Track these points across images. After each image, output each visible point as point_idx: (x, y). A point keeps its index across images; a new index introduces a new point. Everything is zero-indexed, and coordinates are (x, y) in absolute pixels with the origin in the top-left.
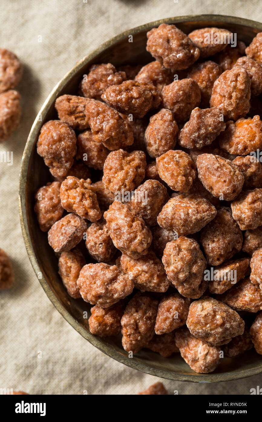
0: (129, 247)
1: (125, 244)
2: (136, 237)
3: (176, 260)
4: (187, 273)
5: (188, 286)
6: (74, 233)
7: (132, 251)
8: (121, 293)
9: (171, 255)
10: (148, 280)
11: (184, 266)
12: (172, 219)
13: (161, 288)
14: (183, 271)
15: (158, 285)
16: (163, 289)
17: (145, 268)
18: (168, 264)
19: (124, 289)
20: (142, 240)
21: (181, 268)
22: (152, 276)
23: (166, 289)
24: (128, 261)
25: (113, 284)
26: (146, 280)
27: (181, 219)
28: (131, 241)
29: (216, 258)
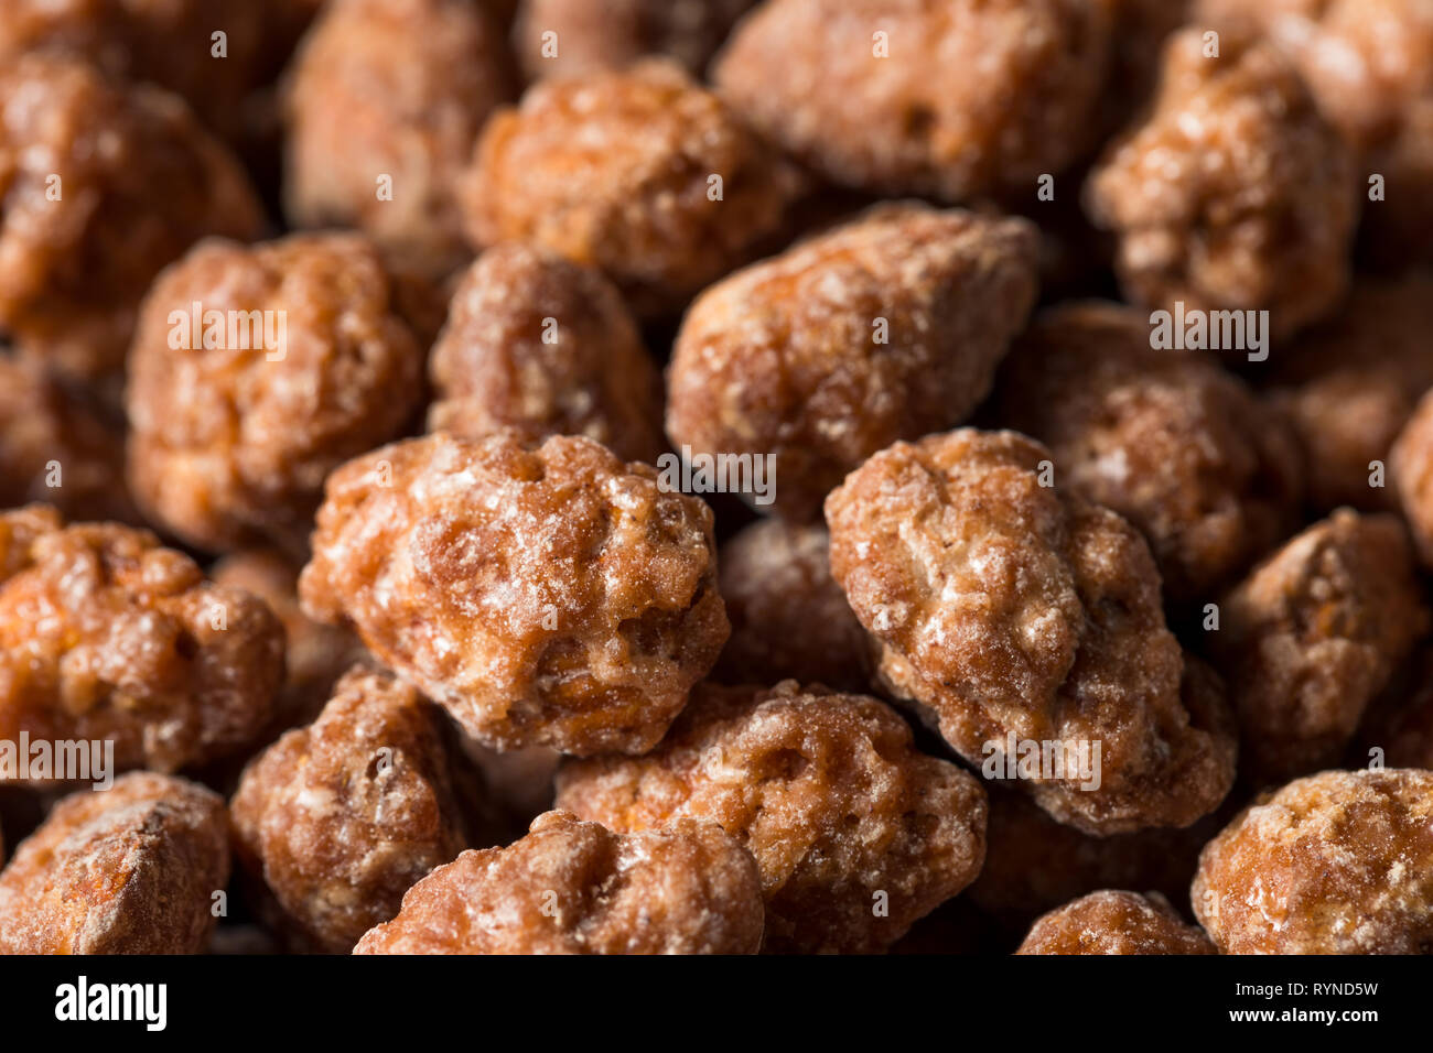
0: (591, 597)
1: (556, 584)
2: (604, 515)
3: (947, 537)
4: (1067, 596)
5: (1115, 690)
6: (157, 816)
7: (624, 627)
8: (695, 925)
9: (894, 536)
10: (825, 807)
11: (1019, 547)
12: (779, 342)
13: (939, 841)
14: (1034, 588)
15: (910, 813)
16: (955, 838)
17: (765, 726)
18: (906, 596)
19: (706, 886)
20: (654, 513)
21: (1011, 568)
22: (839, 766)
23: (973, 828)
24: (626, 797)
25: (611, 906)
26: (811, 815)
27: (837, 309)
28: (585, 546)
29: (1188, 501)
